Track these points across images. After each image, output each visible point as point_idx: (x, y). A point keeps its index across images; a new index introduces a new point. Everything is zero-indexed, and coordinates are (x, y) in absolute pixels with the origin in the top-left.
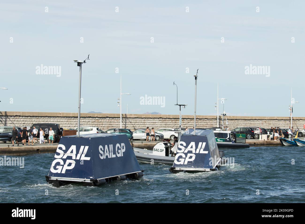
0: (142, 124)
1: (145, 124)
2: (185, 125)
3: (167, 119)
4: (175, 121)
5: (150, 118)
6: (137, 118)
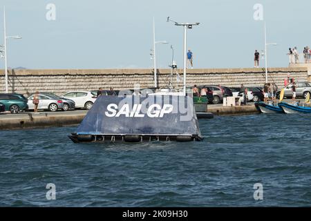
0: (38, 84)
1: (44, 84)
3: (77, 77)
4: (90, 80)
5: (51, 75)
6: (31, 75)
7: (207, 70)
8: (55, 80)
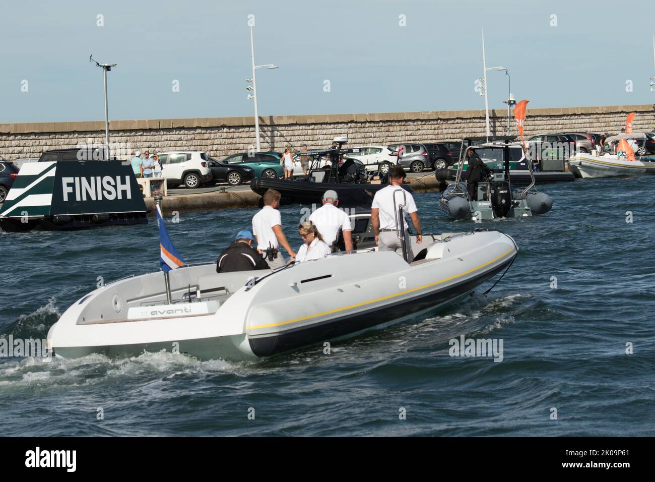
0: (307, 138)
1: (316, 137)
2: (410, 135)
3: (368, 125)
4: (387, 128)
5: (326, 124)
6: (296, 125)
7: (567, 109)
8: (333, 131)
